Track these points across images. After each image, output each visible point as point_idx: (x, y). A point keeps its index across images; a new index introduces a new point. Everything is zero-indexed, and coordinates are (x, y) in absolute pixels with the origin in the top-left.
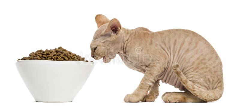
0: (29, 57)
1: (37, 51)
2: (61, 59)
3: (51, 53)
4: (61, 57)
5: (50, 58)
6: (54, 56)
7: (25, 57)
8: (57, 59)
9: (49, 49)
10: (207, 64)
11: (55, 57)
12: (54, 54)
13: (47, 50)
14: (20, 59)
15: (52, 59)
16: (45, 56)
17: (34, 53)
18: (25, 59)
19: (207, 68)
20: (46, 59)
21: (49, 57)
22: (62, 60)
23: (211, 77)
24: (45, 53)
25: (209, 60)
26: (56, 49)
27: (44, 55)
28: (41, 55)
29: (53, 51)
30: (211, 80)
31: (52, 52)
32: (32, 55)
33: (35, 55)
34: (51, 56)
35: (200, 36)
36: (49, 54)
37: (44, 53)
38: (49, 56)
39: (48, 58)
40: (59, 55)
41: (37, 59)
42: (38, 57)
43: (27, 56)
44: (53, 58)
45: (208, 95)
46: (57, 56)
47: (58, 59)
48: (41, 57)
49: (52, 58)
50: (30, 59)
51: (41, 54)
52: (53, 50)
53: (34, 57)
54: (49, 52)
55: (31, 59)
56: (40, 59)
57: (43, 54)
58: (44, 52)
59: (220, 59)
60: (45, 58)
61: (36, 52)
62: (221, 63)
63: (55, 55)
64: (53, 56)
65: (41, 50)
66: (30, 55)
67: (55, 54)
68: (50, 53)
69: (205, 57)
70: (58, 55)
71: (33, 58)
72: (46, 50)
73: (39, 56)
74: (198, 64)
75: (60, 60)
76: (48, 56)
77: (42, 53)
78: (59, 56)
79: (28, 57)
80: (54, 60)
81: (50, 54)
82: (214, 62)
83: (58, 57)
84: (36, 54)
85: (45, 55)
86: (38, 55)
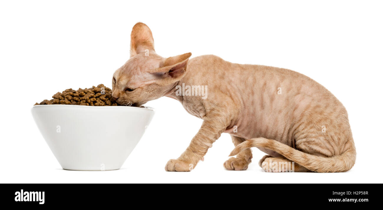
0: (53, 100)
1: (65, 91)
2: (101, 104)
3: (86, 93)
4: (101, 99)
5: (84, 101)
6: (90, 98)
7: (46, 100)
8: (94, 103)
9: (83, 88)
10: (325, 114)
11: (92, 99)
12: (90, 96)
13: (80, 89)
14: (39, 103)
15: (88, 104)
16: (77, 99)
17: (60, 93)
18: (46, 102)
19: (326, 119)
20: (78, 103)
21: (82, 100)
22: (103, 106)
23: (336, 133)
24: (77, 94)
25: (326, 107)
26: (94, 87)
27: (75, 98)
28: (70, 98)
29: (90, 91)
30: (336, 138)
31: (88, 92)
32: (57, 97)
33: (61, 97)
34: (85, 98)
35: (303, 76)
36: (83, 96)
37: (75, 94)
38: (83, 98)
39: (82, 102)
40: (98, 97)
41: (65, 103)
42: (66, 101)
43: (50, 98)
44: (89, 101)
45: (333, 165)
46: (95, 99)
47: (96, 104)
48: (70, 100)
49: (87, 102)
50: (53, 104)
51: (71, 95)
52: (89, 89)
53: (60, 100)
54: (83, 92)
55: (55, 103)
56: (69, 104)
57: (73, 96)
58: (75, 92)
59: (341, 105)
60: (77, 101)
61: (63, 92)
62: (344, 111)
63: (92, 97)
64: (88, 98)
65: (71, 90)
66: (54, 97)
67: (92, 95)
68: (84, 94)
69: (320, 103)
70: (96, 97)
71: (58, 102)
72: (78, 89)
73: (67, 98)
74: (311, 115)
75: (99, 105)
76: (81, 98)
77: (71, 93)
78: (98, 99)
79: (51, 101)
80: (90, 105)
81: (85, 96)
82: (335, 110)
83: (97, 101)
84: (63, 96)
85: (76, 96)
86: (65, 97)
